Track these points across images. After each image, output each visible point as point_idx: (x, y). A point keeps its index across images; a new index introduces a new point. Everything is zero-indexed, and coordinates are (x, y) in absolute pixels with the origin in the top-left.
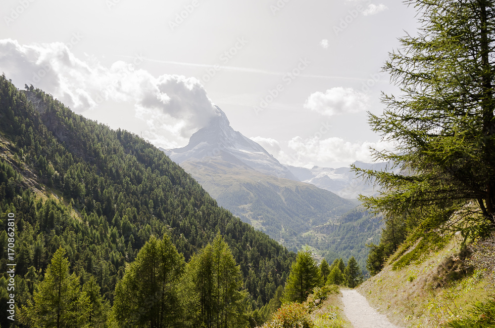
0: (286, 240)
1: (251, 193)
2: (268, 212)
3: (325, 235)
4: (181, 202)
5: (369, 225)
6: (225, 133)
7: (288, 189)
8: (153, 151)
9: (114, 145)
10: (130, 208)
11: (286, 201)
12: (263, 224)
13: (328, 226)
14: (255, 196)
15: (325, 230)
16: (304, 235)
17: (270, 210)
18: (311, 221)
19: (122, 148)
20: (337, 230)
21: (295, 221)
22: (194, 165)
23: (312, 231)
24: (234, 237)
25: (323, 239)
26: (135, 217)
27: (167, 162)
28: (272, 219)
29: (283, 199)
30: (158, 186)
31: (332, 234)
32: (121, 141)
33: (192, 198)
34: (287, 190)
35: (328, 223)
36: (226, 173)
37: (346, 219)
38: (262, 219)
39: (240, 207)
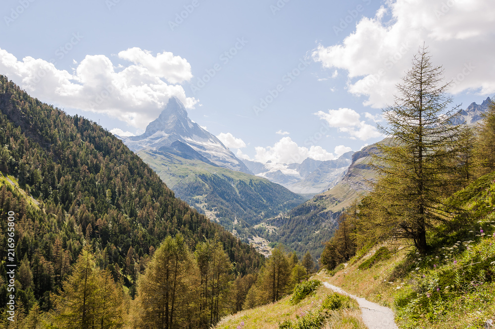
0: (239, 232)
1: (206, 184)
2: (222, 204)
3: (275, 227)
4: (139, 192)
5: (317, 219)
6: (182, 124)
7: (243, 182)
8: (111, 139)
9: (71, 131)
10: (88, 196)
11: (240, 193)
12: (217, 216)
13: (279, 218)
14: (210, 188)
15: (275, 223)
16: (256, 227)
17: (224, 201)
18: (263, 214)
19: (79, 135)
20: (287, 223)
21: (248, 214)
22: (150, 154)
23: (263, 223)
24: (191, 228)
25: (274, 231)
26: (93, 206)
27: (125, 150)
28: (226, 210)
29: (238, 192)
30: (116, 175)
31: (283, 227)
32: (77, 127)
33: (150, 188)
34: (241, 183)
35: (279, 216)
36: (182, 164)
37: (296, 213)
38: (215, 210)
39: (195, 198)
